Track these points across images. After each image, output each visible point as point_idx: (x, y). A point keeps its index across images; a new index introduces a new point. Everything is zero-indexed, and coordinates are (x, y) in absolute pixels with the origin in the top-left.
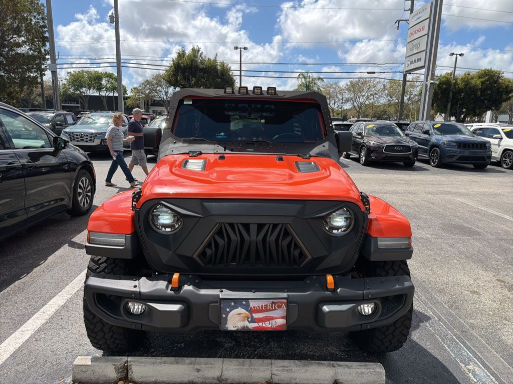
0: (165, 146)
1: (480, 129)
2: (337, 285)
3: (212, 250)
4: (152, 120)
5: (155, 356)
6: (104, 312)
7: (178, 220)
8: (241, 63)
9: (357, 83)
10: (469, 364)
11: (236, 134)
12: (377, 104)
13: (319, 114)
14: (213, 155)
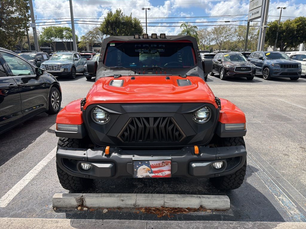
0: (100, 72)
1: (295, 55)
2: (200, 152)
3: (128, 133)
4: (93, 56)
5: (98, 193)
6: (68, 169)
7: (108, 116)
8: (146, 18)
9: (219, 28)
10: (280, 196)
11: (142, 63)
12: (231, 41)
13: (192, 50)
14: (128, 77)
